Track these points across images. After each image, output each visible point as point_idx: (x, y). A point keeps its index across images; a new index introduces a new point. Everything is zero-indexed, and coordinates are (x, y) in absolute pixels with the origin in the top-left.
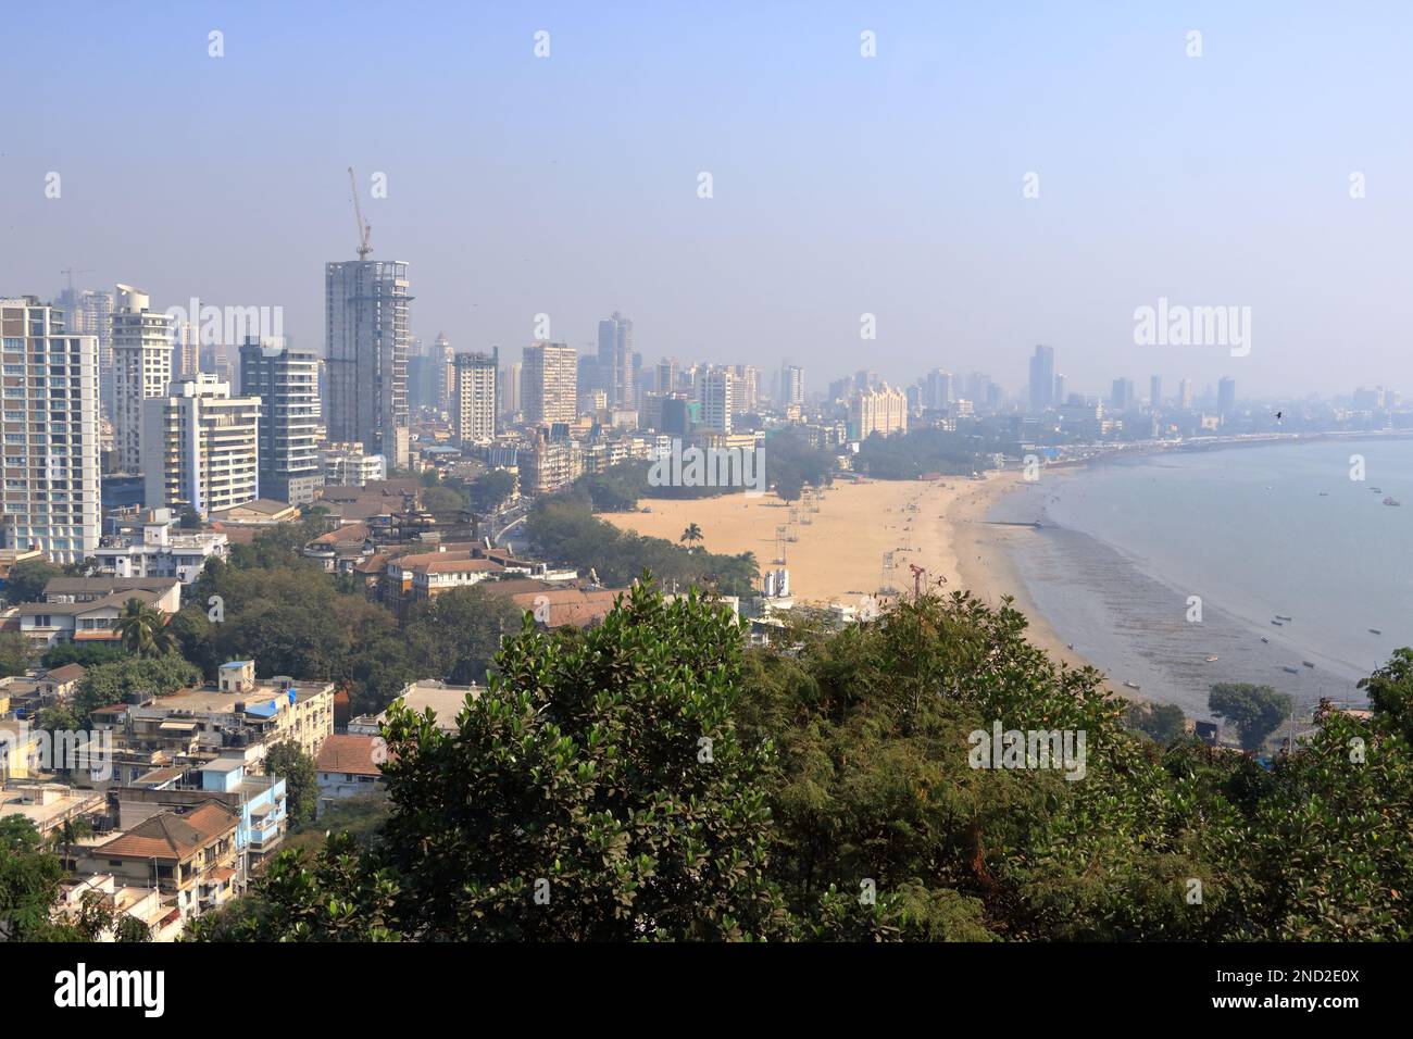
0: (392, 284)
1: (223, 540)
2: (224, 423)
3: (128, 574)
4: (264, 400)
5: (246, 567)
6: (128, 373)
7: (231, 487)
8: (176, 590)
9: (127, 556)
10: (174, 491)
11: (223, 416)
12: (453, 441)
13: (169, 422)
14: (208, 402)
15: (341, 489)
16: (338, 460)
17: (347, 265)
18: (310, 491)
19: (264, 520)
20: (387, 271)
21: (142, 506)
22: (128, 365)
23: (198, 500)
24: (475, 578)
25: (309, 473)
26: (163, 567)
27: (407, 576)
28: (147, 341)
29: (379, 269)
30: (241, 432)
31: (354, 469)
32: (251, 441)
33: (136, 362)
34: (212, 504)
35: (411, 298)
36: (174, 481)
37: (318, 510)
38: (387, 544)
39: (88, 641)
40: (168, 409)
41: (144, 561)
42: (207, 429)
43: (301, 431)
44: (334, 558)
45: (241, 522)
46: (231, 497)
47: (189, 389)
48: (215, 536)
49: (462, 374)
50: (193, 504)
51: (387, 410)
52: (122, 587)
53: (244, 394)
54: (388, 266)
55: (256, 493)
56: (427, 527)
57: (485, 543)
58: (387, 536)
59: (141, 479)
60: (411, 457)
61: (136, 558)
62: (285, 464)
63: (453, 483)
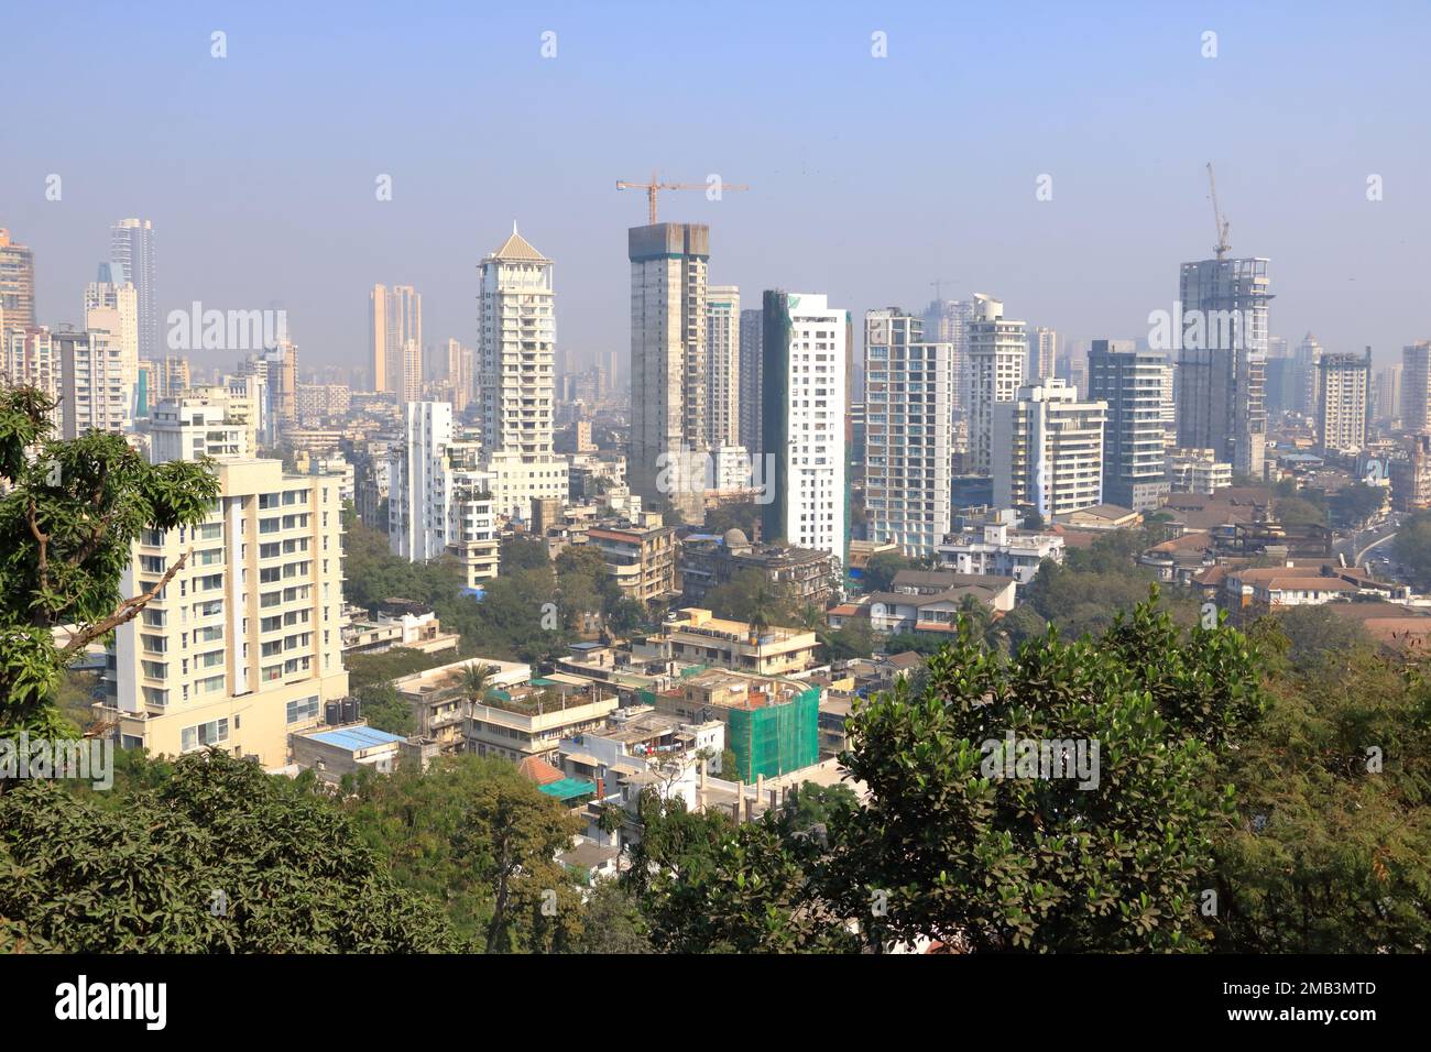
0: (1251, 282)
1: (1059, 542)
2: (1070, 427)
3: (968, 571)
4: (1111, 404)
5: (1079, 571)
6: (982, 378)
7: (1075, 490)
8: (1012, 588)
9: (968, 553)
10: (1020, 492)
11: (1069, 420)
12: (1315, 449)
13: (1017, 426)
14: (1055, 407)
15: (1186, 497)
16: (1186, 466)
17: (1203, 264)
18: (1154, 498)
19: (1106, 525)
20: (1247, 267)
21: (990, 506)
22: (982, 371)
23: (1043, 502)
24: (1324, 598)
25: (1155, 479)
26: (1001, 565)
27: (1247, 590)
28: (1000, 347)
29: (1237, 267)
30: (1087, 437)
31: (1202, 476)
32: (1096, 445)
33: (990, 368)
34: (1056, 507)
35: (1272, 297)
36: (1021, 483)
37: (1161, 517)
38: (1230, 556)
39: (929, 631)
40: (1017, 413)
41: (983, 559)
42: (1053, 433)
43: (1148, 436)
44: (1173, 567)
45: (1083, 525)
46: (1075, 500)
47: (1037, 394)
48: (1052, 538)
49: (1329, 377)
50: (1037, 505)
51: (1241, 415)
52: (962, 582)
53: (1091, 398)
54: (1247, 264)
55: (1100, 498)
56: (1274, 540)
57: (1340, 561)
58: (1230, 547)
59: (990, 480)
60: (1267, 465)
61: (976, 556)
62: (1130, 469)
63: (1311, 494)
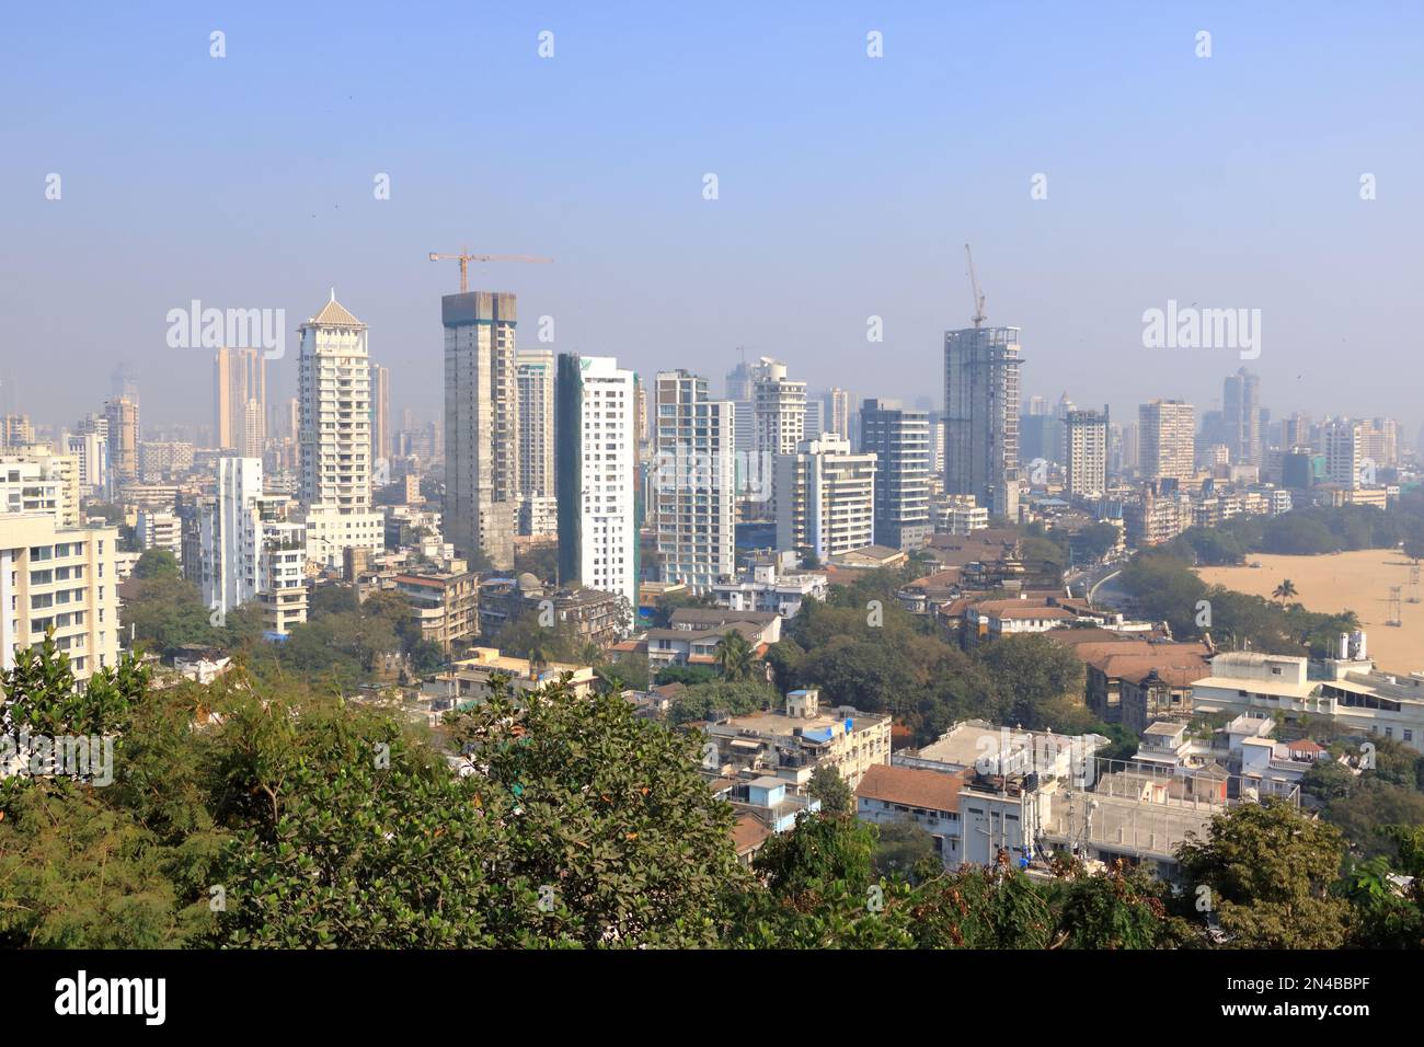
0: (1004, 348)
1: (825, 580)
2: (844, 477)
3: (740, 608)
4: (880, 456)
5: (839, 606)
6: (769, 433)
7: (849, 534)
8: (777, 623)
9: (740, 592)
10: (800, 536)
11: (842, 471)
12: (1063, 494)
13: (796, 476)
14: (830, 459)
15: (947, 537)
16: (949, 511)
17: (963, 332)
18: (919, 539)
19: (874, 564)
20: (1000, 336)
21: (774, 548)
22: (768, 427)
23: (820, 545)
24: (1047, 625)
25: (920, 522)
26: (769, 602)
27: (984, 620)
28: (784, 405)
29: (992, 335)
30: (860, 485)
31: (963, 519)
32: (868, 493)
33: (775, 424)
34: (832, 548)
35: (1022, 361)
36: (801, 527)
37: (925, 556)
38: (973, 590)
39: (700, 664)
40: (796, 465)
41: (753, 596)
42: (829, 482)
43: (914, 484)
44: (925, 601)
45: (853, 565)
46: (849, 542)
47: (814, 447)
48: (819, 577)
49: (1074, 431)
50: (816, 547)
51: (998, 465)
52: (734, 617)
53: (863, 451)
54: (1001, 333)
55: (872, 540)
56: (1012, 575)
57: (1066, 593)
58: (975, 582)
59: (775, 526)
60: (1021, 509)
61: (747, 594)
62: (898, 514)
63: (1056, 534)
